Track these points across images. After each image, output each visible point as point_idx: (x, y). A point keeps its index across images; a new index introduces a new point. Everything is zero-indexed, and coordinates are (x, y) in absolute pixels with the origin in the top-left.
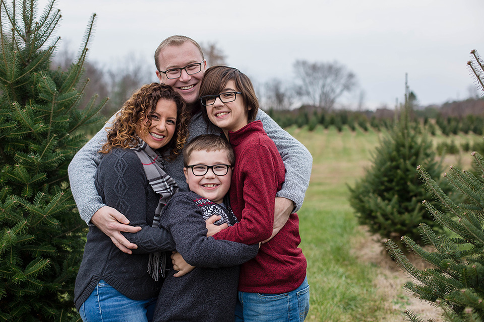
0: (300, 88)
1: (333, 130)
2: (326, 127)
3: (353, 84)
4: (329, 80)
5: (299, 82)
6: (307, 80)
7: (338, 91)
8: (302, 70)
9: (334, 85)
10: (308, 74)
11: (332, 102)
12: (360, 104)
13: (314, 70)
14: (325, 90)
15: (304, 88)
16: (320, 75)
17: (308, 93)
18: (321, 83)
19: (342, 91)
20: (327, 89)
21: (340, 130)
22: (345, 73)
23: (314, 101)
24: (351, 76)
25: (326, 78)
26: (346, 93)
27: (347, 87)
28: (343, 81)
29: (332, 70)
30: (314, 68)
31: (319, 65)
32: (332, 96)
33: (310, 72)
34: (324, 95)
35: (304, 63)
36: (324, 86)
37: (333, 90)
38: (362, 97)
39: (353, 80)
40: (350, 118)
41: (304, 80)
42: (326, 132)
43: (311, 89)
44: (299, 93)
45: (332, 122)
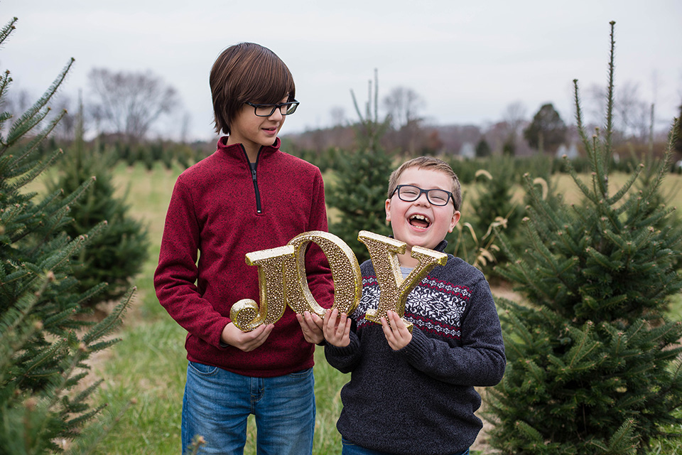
0: (98, 108)
1: (140, 168)
2: (131, 164)
3: (175, 104)
4: (140, 98)
5: (96, 100)
6: (109, 96)
7: (152, 112)
8: (101, 83)
9: (147, 104)
10: (109, 89)
11: (145, 128)
12: (184, 133)
13: (118, 82)
14: (135, 110)
15: (103, 109)
16: (126, 90)
17: (109, 116)
18: (128, 101)
19: (158, 113)
20: (138, 109)
21: (149, 167)
22: (162, 88)
23: (118, 126)
24: (171, 92)
25: (135, 94)
26: (164, 117)
27: (165, 108)
28: (160, 98)
29: (144, 83)
30: (119, 79)
31: (125, 75)
32: (144, 120)
33: (113, 85)
34: (134, 119)
35: (104, 73)
36: (132, 106)
37: (145, 112)
38: (186, 120)
39: (174, 98)
40: (166, 152)
41: (104, 96)
42: (129, 171)
43: (113, 111)
44: (97, 115)
45: (141, 157)
